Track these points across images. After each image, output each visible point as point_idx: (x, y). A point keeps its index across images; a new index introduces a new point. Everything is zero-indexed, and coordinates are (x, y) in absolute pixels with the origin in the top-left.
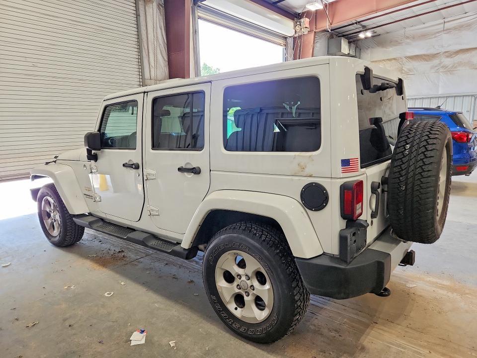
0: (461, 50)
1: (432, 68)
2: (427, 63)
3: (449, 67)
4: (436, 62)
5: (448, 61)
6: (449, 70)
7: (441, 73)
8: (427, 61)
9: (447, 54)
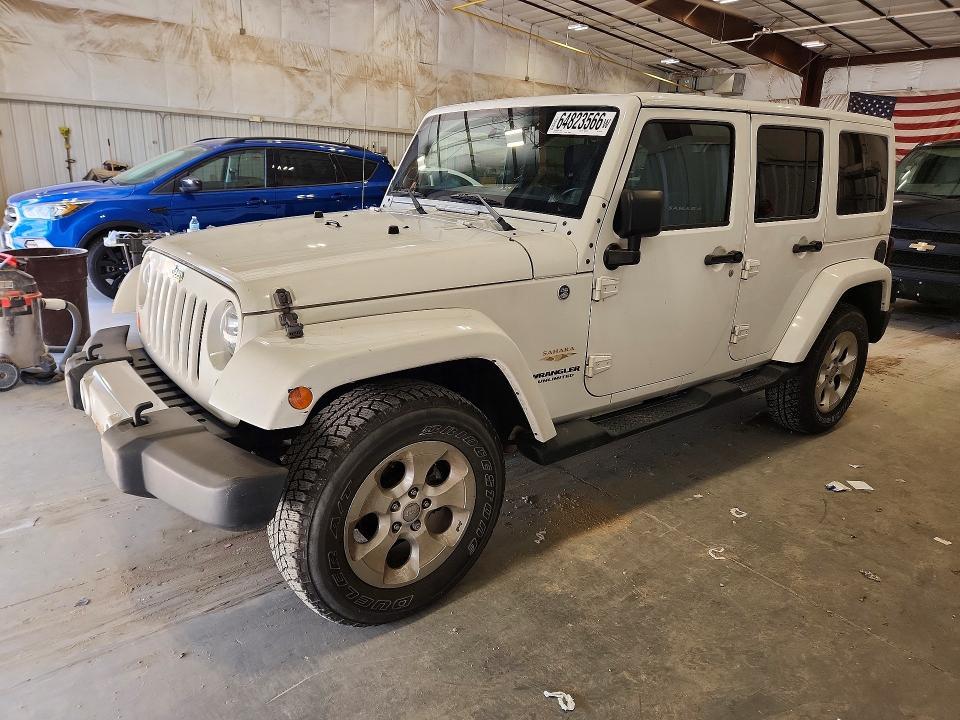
0: (120, 16)
1: (69, 38)
2: (53, 23)
3: (103, 46)
4: (74, 27)
5: (97, 32)
6: (108, 52)
7: (90, 56)
8: (55, 21)
9: (92, 16)
